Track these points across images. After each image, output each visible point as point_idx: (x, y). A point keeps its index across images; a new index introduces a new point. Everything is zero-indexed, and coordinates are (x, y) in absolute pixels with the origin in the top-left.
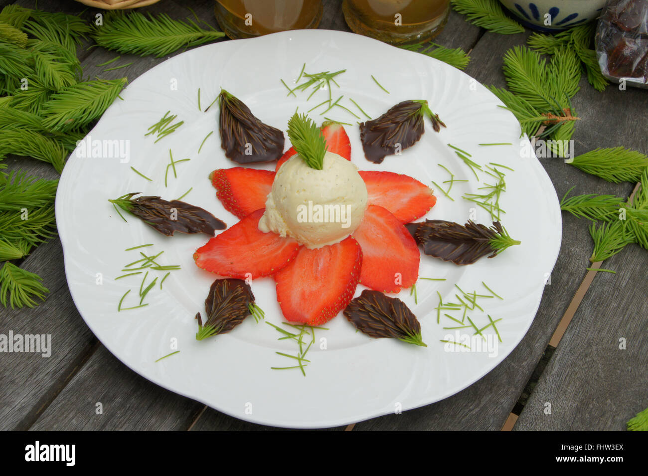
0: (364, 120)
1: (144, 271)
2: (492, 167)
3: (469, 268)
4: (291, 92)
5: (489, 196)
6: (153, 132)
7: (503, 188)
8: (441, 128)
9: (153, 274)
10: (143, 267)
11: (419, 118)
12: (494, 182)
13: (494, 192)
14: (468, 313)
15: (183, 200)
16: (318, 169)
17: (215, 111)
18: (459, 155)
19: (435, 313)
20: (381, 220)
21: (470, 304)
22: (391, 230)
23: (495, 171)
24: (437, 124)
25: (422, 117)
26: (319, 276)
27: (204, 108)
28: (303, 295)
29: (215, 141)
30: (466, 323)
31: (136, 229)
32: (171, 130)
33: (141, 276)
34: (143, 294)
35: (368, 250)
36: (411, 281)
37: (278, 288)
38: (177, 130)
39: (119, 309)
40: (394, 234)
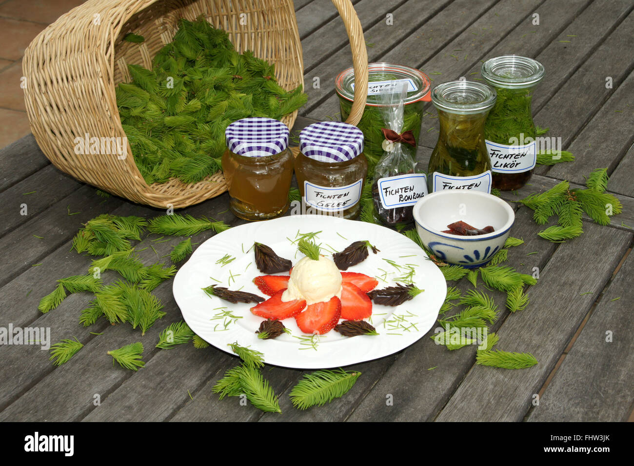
0: (335, 253)
1: (225, 317)
2: (407, 266)
3: (399, 307)
4: (293, 243)
5: (407, 277)
6: (220, 262)
7: (413, 273)
8: (377, 252)
9: (229, 319)
10: (224, 315)
11: (366, 248)
12: (409, 271)
13: (409, 276)
14: (400, 323)
15: (240, 291)
16: (313, 259)
17: (252, 254)
18: (388, 262)
19: (383, 325)
20: (350, 288)
21: (401, 320)
22: (355, 293)
23: (409, 267)
24: (375, 250)
25: (367, 248)
26: (319, 314)
27: (246, 251)
28: (311, 322)
29: (254, 266)
30: (399, 326)
31: (217, 301)
32: (230, 261)
33: (224, 319)
34: (226, 326)
35: (344, 303)
36: (369, 315)
37: (297, 321)
38: (232, 261)
39: (215, 330)
40: (357, 295)
